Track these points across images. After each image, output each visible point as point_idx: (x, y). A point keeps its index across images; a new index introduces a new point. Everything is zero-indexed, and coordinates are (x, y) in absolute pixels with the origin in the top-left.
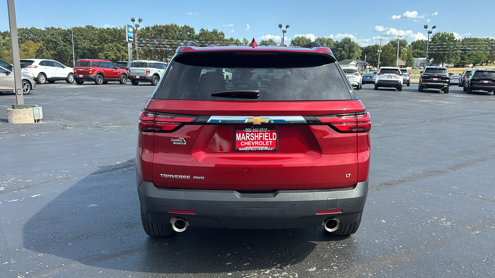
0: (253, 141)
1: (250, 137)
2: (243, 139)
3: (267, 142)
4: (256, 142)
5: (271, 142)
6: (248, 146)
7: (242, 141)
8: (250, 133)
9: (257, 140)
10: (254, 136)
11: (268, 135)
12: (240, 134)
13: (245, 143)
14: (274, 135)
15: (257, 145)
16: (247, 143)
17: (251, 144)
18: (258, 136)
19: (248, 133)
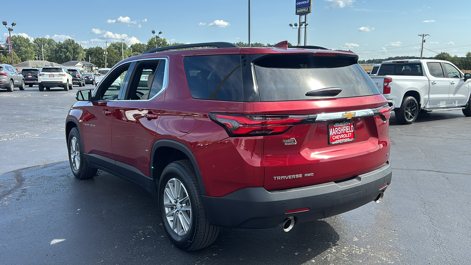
0: (340, 134)
1: (338, 131)
2: (334, 134)
3: (348, 134)
4: (342, 135)
5: (351, 134)
6: (337, 139)
7: (333, 135)
8: (338, 127)
9: (342, 134)
10: (340, 130)
11: (348, 128)
12: (331, 129)
13: (335, 137)
14: (352, 127)
15: (343, 138)
16: (336, 137)
17: (339, 137)
18: (342, 130)
19: (336, 127)
